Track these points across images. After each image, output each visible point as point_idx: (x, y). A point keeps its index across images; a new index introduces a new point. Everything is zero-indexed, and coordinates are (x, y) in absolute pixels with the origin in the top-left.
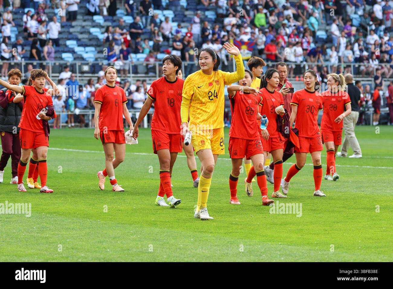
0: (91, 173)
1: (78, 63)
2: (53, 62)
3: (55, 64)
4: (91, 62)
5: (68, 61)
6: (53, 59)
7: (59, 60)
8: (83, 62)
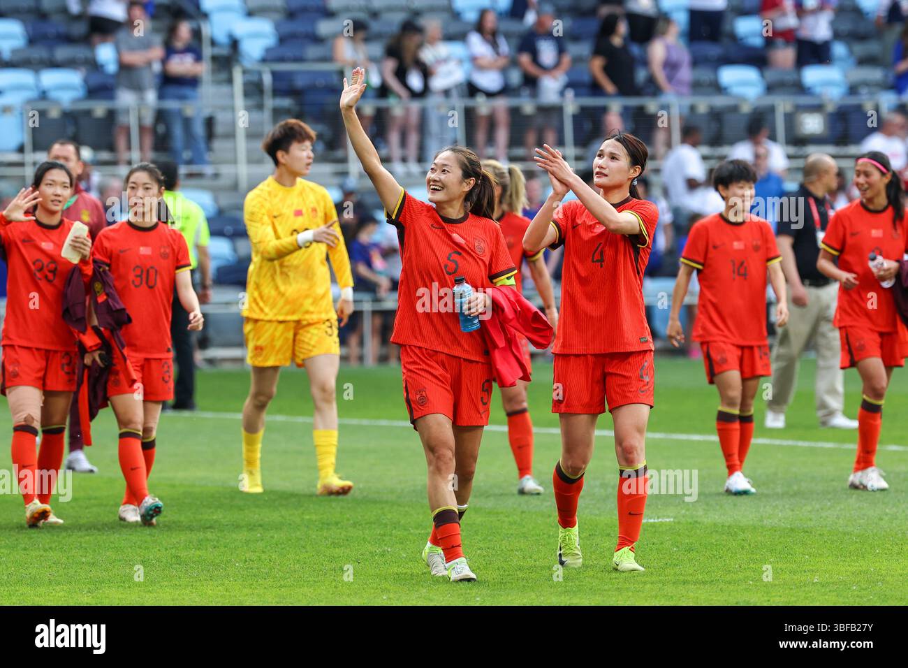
0: (850, 529)
1: (783, 104)
2: (687, 101)
3: (693, 108)
4: (831, 100)
5: (743, 99)
6: (685, 90)
7: (708, 94)
8: (804, 100)
